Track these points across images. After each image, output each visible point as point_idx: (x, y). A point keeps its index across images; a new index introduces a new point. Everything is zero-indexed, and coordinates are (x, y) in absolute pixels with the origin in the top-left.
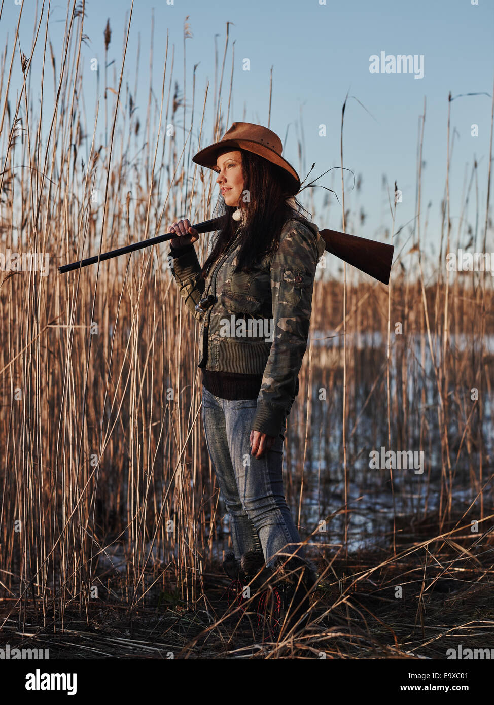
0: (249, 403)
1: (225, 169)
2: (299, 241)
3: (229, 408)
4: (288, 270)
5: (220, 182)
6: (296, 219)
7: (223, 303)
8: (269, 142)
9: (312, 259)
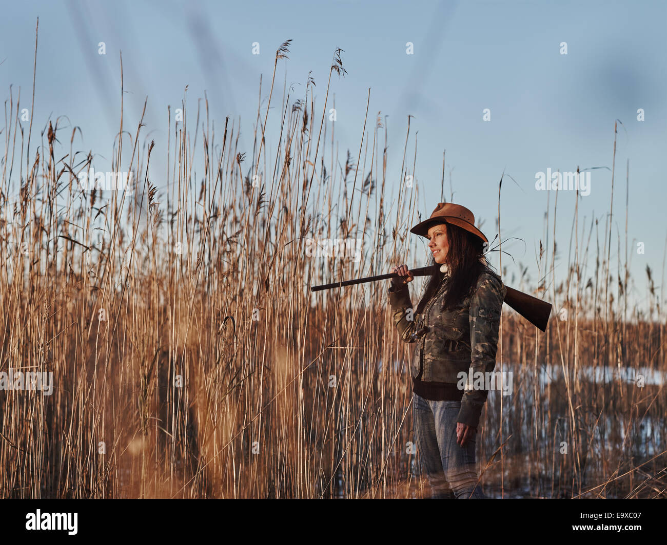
0: (454, 404)
1: (434, 237)
2: (490, 288)
3: (438, 408)
4: (482, 309)
5: (431, 247)
6: (487, 272)
7: (435, 332)
8: (466, 216)
9: (499, 301)
